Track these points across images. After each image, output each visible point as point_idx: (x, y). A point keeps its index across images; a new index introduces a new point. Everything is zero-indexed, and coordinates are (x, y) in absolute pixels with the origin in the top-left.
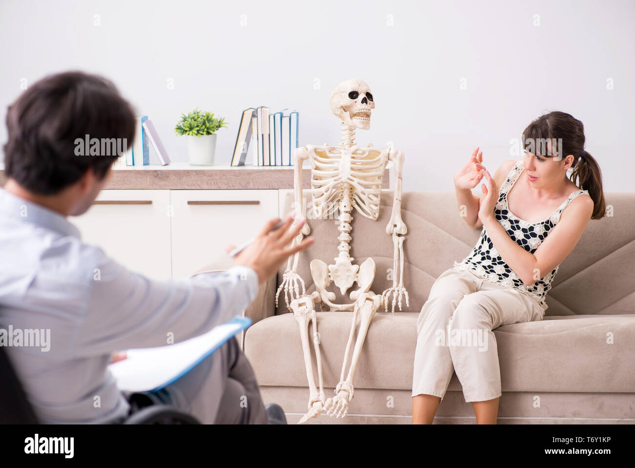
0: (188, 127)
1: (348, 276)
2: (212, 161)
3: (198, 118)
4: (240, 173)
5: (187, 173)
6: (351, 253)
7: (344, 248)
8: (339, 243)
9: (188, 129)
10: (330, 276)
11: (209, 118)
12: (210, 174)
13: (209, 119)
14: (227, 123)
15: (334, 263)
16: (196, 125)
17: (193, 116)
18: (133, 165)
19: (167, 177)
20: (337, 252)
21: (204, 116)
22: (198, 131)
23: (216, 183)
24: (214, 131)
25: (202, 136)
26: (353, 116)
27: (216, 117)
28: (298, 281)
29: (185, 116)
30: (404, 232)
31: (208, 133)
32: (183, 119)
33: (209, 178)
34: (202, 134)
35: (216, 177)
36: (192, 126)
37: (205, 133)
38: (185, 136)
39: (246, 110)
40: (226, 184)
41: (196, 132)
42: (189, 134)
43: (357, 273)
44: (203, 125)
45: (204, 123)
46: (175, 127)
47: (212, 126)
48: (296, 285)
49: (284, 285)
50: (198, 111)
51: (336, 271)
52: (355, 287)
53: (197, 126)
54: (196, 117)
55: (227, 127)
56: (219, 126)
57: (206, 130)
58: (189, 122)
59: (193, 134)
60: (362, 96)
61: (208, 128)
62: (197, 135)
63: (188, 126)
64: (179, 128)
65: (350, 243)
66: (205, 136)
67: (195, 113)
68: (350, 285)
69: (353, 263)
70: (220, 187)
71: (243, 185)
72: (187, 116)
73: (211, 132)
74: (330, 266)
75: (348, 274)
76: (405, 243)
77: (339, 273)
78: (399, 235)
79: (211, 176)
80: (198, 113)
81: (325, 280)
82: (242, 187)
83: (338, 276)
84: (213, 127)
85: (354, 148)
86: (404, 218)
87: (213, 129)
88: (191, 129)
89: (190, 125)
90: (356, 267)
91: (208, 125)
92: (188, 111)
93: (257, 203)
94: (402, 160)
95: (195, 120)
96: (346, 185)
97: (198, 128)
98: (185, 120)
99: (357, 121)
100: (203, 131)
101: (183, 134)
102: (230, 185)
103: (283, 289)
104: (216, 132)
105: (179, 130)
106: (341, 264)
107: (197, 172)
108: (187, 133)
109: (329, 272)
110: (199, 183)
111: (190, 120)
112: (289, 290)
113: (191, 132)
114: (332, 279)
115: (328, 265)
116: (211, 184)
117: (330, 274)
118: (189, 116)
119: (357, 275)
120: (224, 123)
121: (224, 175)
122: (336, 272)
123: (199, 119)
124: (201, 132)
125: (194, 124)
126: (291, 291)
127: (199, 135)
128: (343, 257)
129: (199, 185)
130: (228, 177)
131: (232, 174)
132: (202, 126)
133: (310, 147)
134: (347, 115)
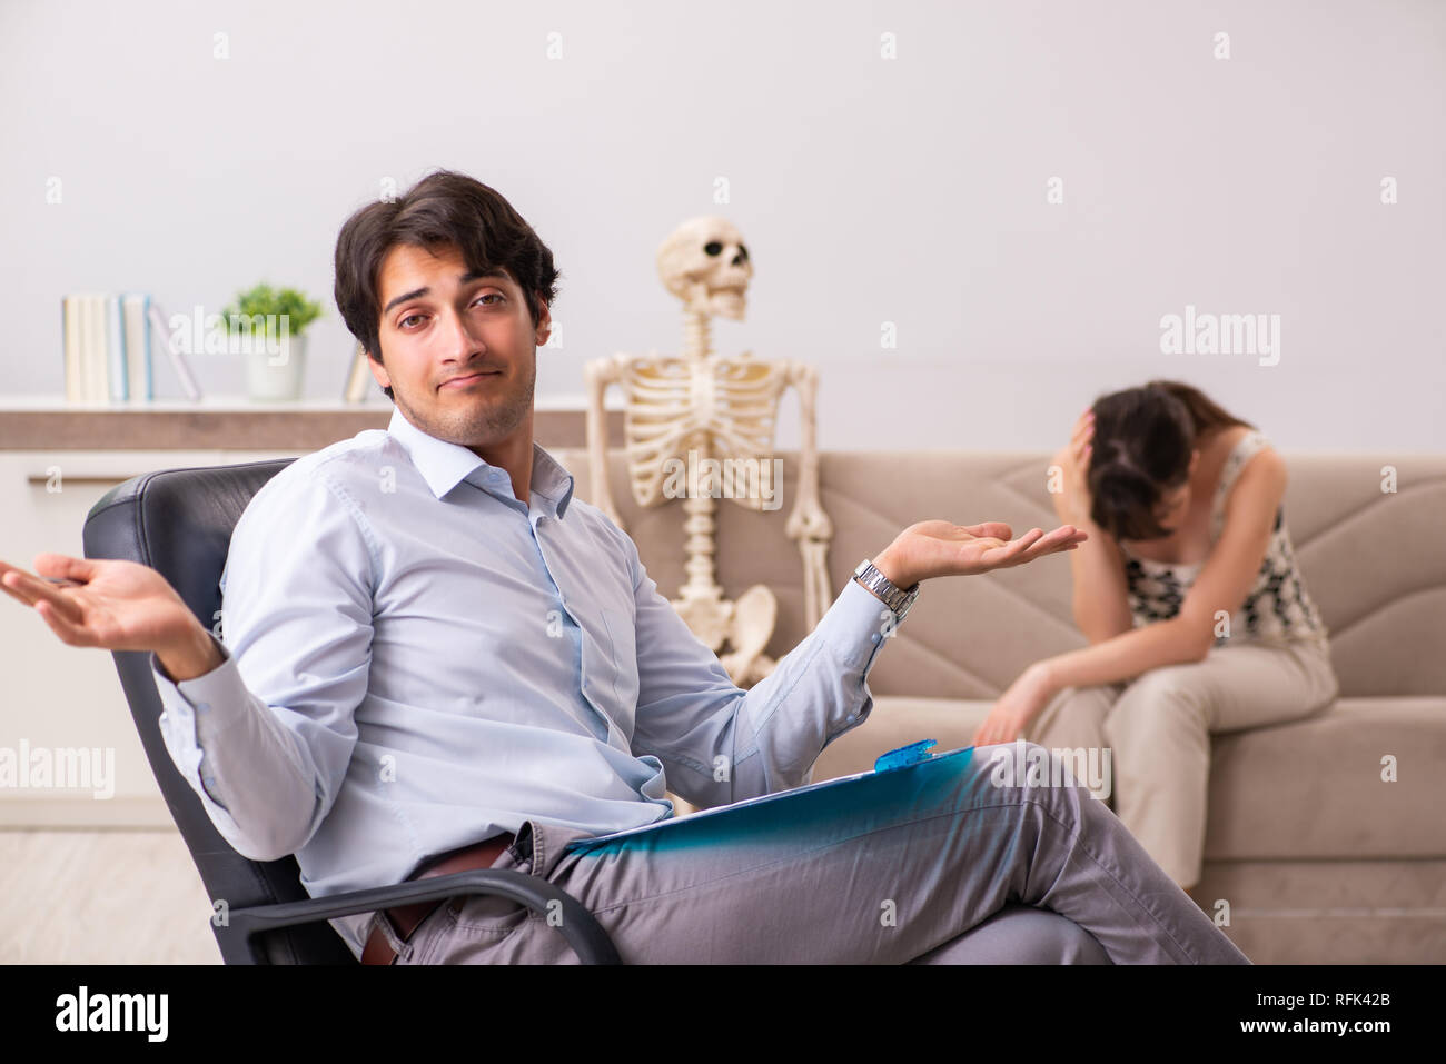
1: (712, 627)
6: (717, 577)
7: (700, 568)
8: (687, 558)
20: (685, 578)
26: (712, 292)
30: (825, 533)
43: (732, 617)
52: (725, 648)
60: (730, 252)
65: (714, 557)
68: (719, 642)
69: (723, 598)
75: (713, 621)
76: (828, 558)
78: (815, 540)
85: (713, 360)
86: (824, 505)
90: (726, 608)
94: (814, 383)
96: (699, 437)
99: (721, 302)
106: (695, 601)
119: (731, 624)
128: (699, 587)
133: (623, 358)
134: (699, 290)
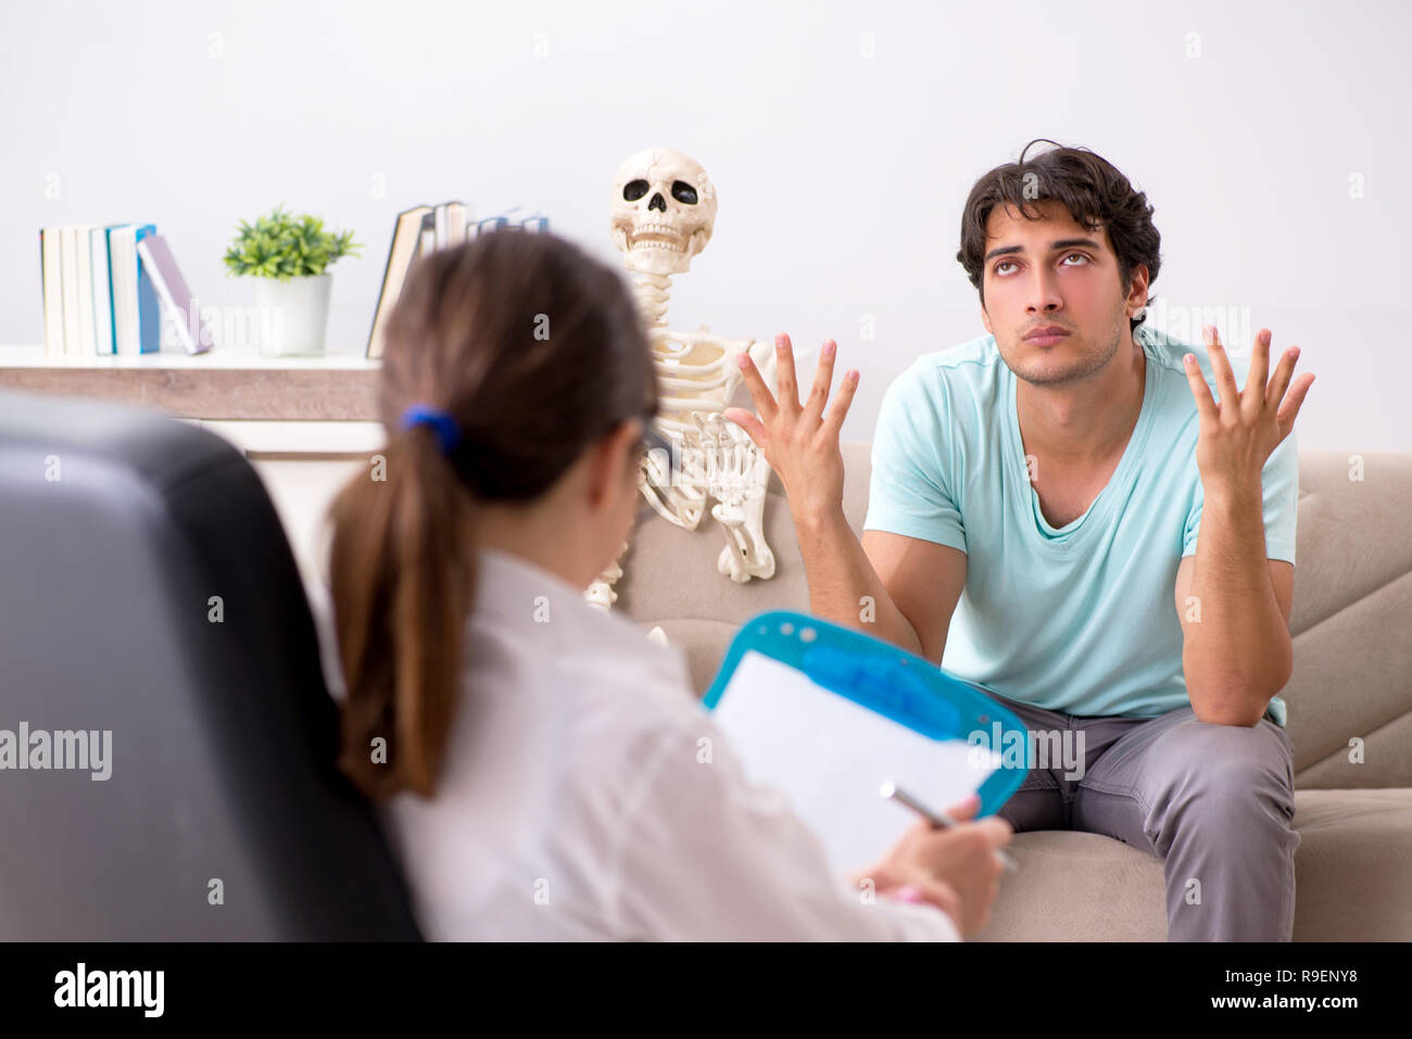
0: (254, 256)
2: (318, 346)
3: (281, 231)
5: (245, 377)
9: (250, 260)
11: (312, 230)
12: (302, 383)
13: (309, 234)
14: (360, 245)
16: (274, 250)
17: (269, 225)
18: (115, 351)
19: (193, 386)
21: (298, 227)
22: (280, 266)
23: (319, 405)
24: (324, 265)
25: (292, 278)
27: (329, 228)
29: (248, 226)
31: (308, 271)
32: (240, 235)
33: (302, 390)
34: (291, 274)
35: (320, 390)
36: (265, 252)
37: (298, 271)
38: (247, 277)
39: (405, 213)
40: (345, 410)
41: (273, 268)
42: (256, 275)
44: (294, 249)
45: (296, 246)
46: (224, 254)
47: (317, 252)
50: (284, 212)
53: (279, 253)
54: (277, 229)
55: (357, 255)
56: (340, 253)
57: (300, 262)
58: (255, 244)
59: (268, 275)
61: (306, 259)
62: (276, 275)
63: (255, 251)
64: (234, 257)
66: (300, 283)
67: (274, 218)
70: (330, 415)
72: (252, 225)
73: (316, 268)
79: (306, 385)
80: (284, 217)
84: (320, 256)
87: (321, 261)
88: (261, 259)
89: (260, 248)
91: (305, 249)
92: (258, 213)
95: (273, 237)
97: (278, 259)
98: (247, 235)
100: (294, 266)
101: (241, 273)
102: (356, 411)
104: (330, 268)
105: (234, 263)
107: (272, 376)
108: (251, 270)
110: (276, 402)
111: (258, 236)
113: (260, 270)
116: (306, 407)
118: (258, 226)
120: (354, 245)
121: (339, 385)
123: (285, 235)
124: (288, 269)
125: (270, 246)
127: (283, 277)
129: (274, 409)
130: (351, 390)
132: (290, 254)
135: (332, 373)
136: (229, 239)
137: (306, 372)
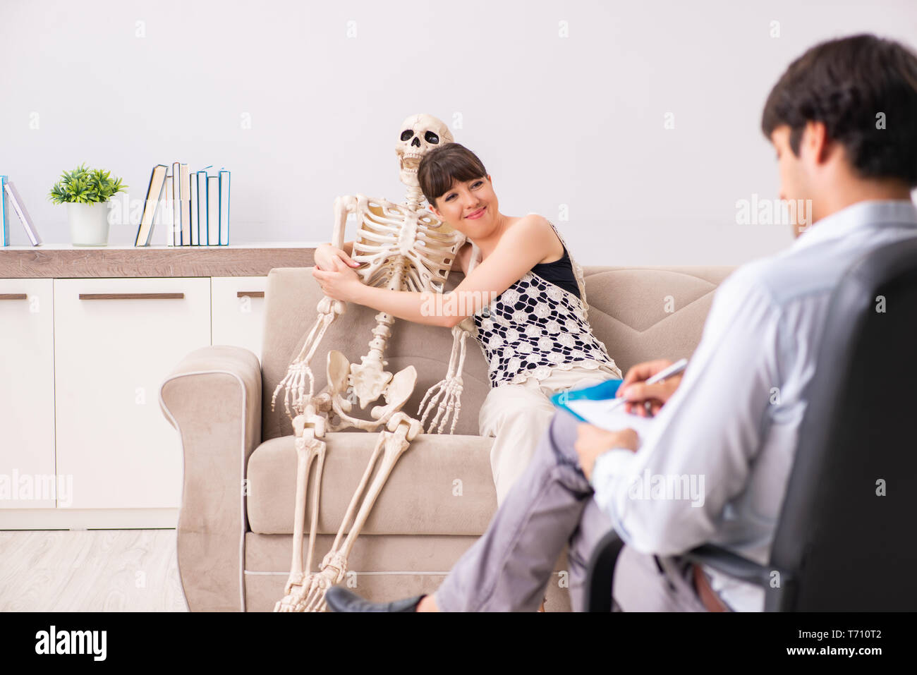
0: (73, 191)
1: (375, 385)
2: (105, 238)
3: (87, 178)
4: (155, 254)
5: (79, 254)
7: (377, 345)
9: (73, 193)
10: (349, 379)
11: (103, 178)
12: (113, 256)
13: (102, 180)
15: (360, 362)
16: (84, 188)
17: (79, 174)
21: (93, 176)
22: (88, 195)
23: (120, 270)
24: (108, 197)
25: (93, 203)
27: (111, 176)
28: (307, 377)
29: (68, 175)
31: (102, 199)
32: (64, 179)
33: (111, 261)
34: (93, 201)
35: (120, 260)
36: (80, 189)
37: (98, 199)
39: (157, 168)
40: (134, 270)
41: (85, 198)
42: (75, 201)
43: (389, 383)
44: (95, 187)
45: (96, 185)
46: (50, 191)
47: (107, 189)
48: (302, 383)
49: (287, 381)
50: (84, 168)
51: (360, 374)
53: (87, 190)
54: (83, 177)
56: (116, 191)
57: (99, 194)
58: (74, 184)
59: (82, 201)
61: (101, 193)
63: (75, 188)
64: (57, 193)
66: (99, 204)
67: (79, 172)
68: (375, 397)
69: (385, 369)
70: (125, 274)
71: (159, 271)
72: (70, 174)
73: (105, 198)
74: (353, 366)
75: (376, 382)
77: (363, 378)
79: (112, 259)
80: (84, 171)
81: (342, 382)
82: (159, 273)
83: (362, 381)
84: (107, 192)
87: (106, 195)
88: (78, 193)
89: (77, 187)
90: (387, 376)
91: (102, 188)
92: (71, 169)
93: (181, 296)
95: (83, 181)
97: (87, 192)
98: (68, 181)
100: (95, 196)
101: (62, 201)
102: (141, 271)
103: (285, 386)
105: (57, 196)
106: (369, 366)
107: (93, 254)
108: (72, 199)
109: (350, 373)
110: (96, 268)
111: (75, 180)
112: (291, 389)
113: (78, 199)
114: (351, 383)
115: (350, 364)
116: (113, 271)
117: (350, 376)
118: (73, 175)
119: (388, 386)
120: (123, 188)
121: (132, 257)
122: (360, 376)
123: (89, 180)
124: (92, 198)
125: (82, 185)
126: (294, 391)
127: (90, 202)
128: (373, 358)
129: (95, 272)
130: (138, 260)
131: (144, 256)
132: (93, 190)
133: (362, 198)
135: (127, 251)
136: (58, 180)
137: (113, 251)
